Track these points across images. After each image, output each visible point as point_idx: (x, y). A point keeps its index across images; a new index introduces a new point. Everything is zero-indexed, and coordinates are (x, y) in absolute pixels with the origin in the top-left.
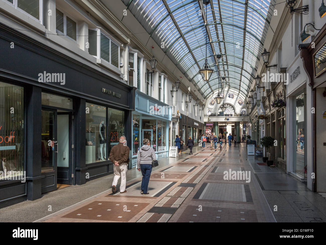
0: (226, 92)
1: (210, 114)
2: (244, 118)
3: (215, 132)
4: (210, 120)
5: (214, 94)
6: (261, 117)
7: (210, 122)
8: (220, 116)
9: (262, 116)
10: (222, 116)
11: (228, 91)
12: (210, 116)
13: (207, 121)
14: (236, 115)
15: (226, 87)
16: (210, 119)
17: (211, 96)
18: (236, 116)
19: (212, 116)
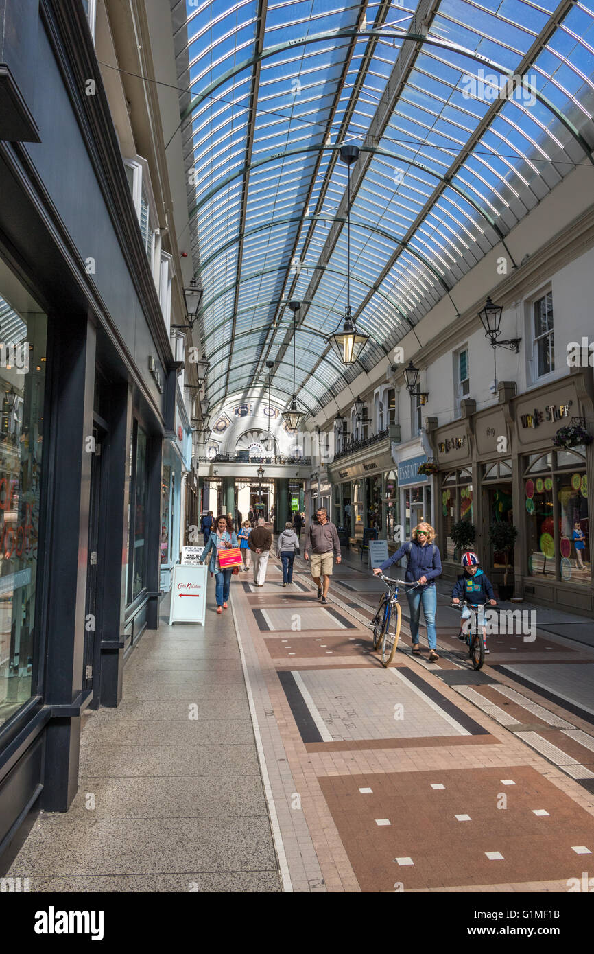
0: (255, 400)
1: (213, 454)
2: (300, 468)
3: (226, 505)
4: (215, 472)
5: (225, 404)
6: (428, 470)
7: (217, 477)
8: (240, 461)
9: (430, 468)
10: (245, 461)
11: (260, 398)
12: (214, 461)
13: (207, 475)
14: (280, 461)
15: (256, 389)
16: (215, 468)
17: (219, 407)
18: (278, 464)
19: (220, 461)
